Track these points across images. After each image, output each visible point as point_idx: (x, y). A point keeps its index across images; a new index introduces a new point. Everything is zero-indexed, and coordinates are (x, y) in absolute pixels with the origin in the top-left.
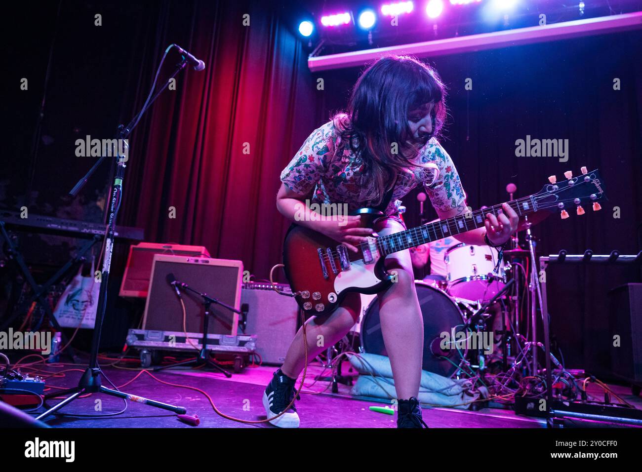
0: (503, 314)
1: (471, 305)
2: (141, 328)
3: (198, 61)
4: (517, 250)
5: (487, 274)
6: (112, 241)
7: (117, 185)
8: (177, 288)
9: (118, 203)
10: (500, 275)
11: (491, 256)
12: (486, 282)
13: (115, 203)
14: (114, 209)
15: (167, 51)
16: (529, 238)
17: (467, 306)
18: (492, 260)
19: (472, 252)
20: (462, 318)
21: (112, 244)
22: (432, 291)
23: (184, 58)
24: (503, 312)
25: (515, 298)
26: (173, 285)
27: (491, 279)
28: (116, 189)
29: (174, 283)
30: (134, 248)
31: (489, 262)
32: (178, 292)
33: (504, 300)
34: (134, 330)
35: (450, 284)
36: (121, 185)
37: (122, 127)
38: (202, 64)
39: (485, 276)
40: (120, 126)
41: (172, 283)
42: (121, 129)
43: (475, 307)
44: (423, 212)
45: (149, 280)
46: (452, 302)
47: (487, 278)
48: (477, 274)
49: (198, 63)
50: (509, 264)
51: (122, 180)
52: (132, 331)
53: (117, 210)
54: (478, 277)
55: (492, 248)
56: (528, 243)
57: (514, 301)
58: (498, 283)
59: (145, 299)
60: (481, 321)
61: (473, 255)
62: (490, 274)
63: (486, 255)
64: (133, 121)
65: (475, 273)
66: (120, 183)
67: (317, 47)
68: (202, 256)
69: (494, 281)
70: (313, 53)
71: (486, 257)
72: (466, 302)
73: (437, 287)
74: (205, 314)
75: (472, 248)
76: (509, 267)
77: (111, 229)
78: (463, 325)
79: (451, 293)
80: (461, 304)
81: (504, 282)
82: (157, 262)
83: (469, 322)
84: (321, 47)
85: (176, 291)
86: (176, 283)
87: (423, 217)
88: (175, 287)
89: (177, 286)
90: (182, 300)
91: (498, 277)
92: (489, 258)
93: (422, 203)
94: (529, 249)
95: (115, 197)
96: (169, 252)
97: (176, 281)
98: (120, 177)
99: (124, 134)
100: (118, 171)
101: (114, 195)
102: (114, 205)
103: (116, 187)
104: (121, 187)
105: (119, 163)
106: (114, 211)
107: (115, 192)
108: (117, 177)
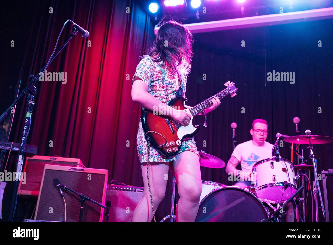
0: (295, 211)
1: (272, 204)
2: (33, 218)
3: (85, 31)
4: (303, 165)
5: (283, 182)
6: (23, 156)
8: (60, 190)
9: (28, 130)
10: (292, 183)
11: (286, 169)
12: (282, 188)
15: (65, 24)
16: (312, 157)
17: (269, 205)
18: (287, 172)
19: (273, 166)
20: (266, 214)
21: (23, 159)
22: (244, 193)
23: (75, 28)
24: (295, 209)
25: (302, 199)
26: (58, 186)
27: (286, 185)
29: (59, 185)
30: (28, 159)
31: (285, 173)
32: (62, 192)
33: (295, 200)
34: (29, 220)
35: (257, 189)
36: (30, 117)
37: (33, 76)
38: (87, 33)
39: (282, 183)
40: (31, 76)
41: (57, 186)
42: (32, 78)
43: (275, 205)
44: (235, 136)
45: (40, 183)
46: (258, 202)
47: (284, 185)
48: (276, 182)
49: (85, 33)
50: (298, 175)
51: (31, 113)
52: (27, 220)
53: (27, 135)
54: (277, 184)
55: (286, 163)
56: (312, 160)
57: (302, 201)
58: (291, 189)
59: (37, 196)
60: (280, 216)
61: (273, 168)
62: (286, 182)
63: (282, 168)
65: (275, 181)
66: (30, 116)
67: (160, 21)
68: (78, 166)
69: (288, 187)
70: (158, 24)
71: (282, 170)
72: (269, 202)
73: (248, 191)
74: (81, 208)
75: (272, 163)
76: (298, 177)
77: (22, 148)
78: (268, 219)
79: (258, 195)
80: (264, 203)
81: (295, 188)
82: (46, 169)
83: (272, 217)
85: (60, 191)
86: (60, 185)
87: (235, 139)
88: (59, 189)
89: (61, 188)
90: (64, 198)
91: (291, 184)
92: (284, 170)
93: (234, 129)
94: (312, 164)
95: (26, 125)
96: (55, 163)
97: (60, 184)
98: (30, 111)
99: (34, 81)
100: (29, 107)
101: (26, 124)
102: (25, 131)
103: (27, 118)
104: (31, 118)
105: (30, 101)
106: (25, 135)
107: (26, 122)
108: (28, 111)
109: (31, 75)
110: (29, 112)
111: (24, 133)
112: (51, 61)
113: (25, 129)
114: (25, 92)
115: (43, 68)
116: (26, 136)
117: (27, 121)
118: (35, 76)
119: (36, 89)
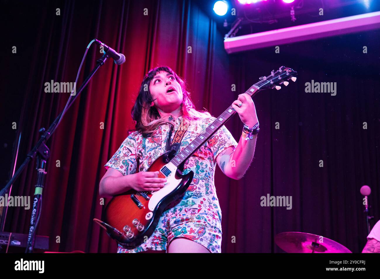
3: (119, 55)
7: (38, 194)
9: (38, 214)
13: (35, 215)
14: (34, 221)
15: (88, 47)
28: (36, 199)
36: (41, 194)
37: (43, 130)
38: (123, 58)
40: (41, 130)
42: (42, 133)
49: (119, 57)
51: (42, 189)
53: (37, 223)
64: (54, 123)
66: (41, 192)
67: (233, 27)
70: (230, 33)
84: (237, 27)
95: (35, 208)
98: (41, 185)
99: (45, 138)
100: (39, 179)
101: (34, 206)
102: (34, 217)
103: (36, 196)
104: (41, 196)
105: (40, 169)
106: (34, 223)
107: (35, 202)
108: (37, 185)
109: (40, 128)
110: (39, 187)
111: (33, 220)
112: (70, 106)
113: (34, 213)
114: (32, 156)
115: (58, 117)
116: (35, 225)
117: (36, 200)
118: (46, 130)
119: (48, 150)
